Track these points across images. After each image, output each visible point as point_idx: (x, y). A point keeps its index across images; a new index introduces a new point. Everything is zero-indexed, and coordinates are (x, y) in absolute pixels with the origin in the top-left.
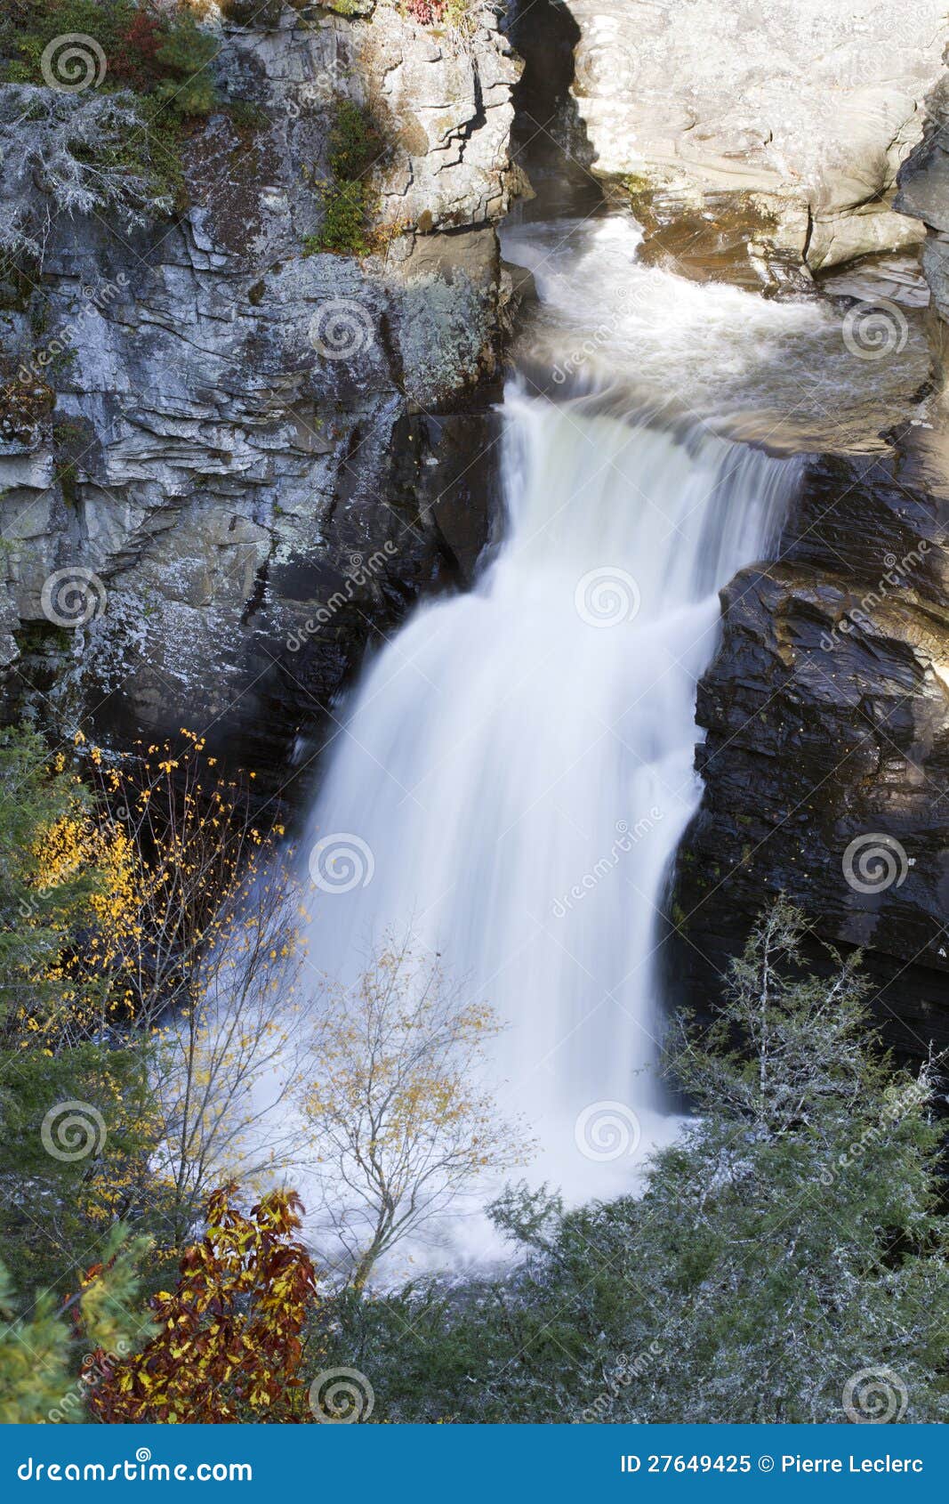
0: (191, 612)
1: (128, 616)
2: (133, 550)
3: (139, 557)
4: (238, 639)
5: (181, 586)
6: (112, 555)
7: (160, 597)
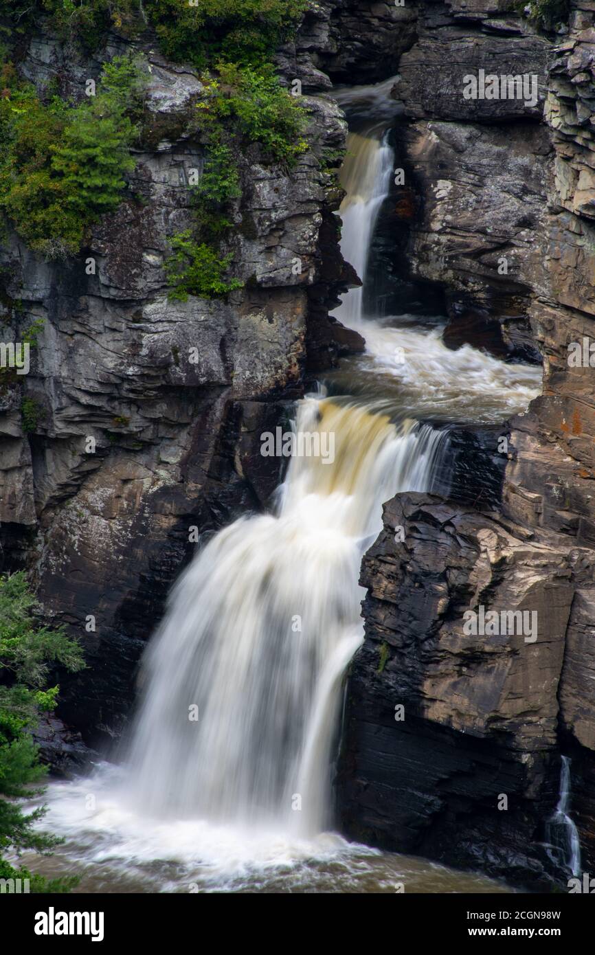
0: (104, 522)
1: (71, 526)
2: (74, 483)
3: (79, 487)
4: (128, 539)
5: (100, 506)
6: (61, 485)
7: (86, 512)
